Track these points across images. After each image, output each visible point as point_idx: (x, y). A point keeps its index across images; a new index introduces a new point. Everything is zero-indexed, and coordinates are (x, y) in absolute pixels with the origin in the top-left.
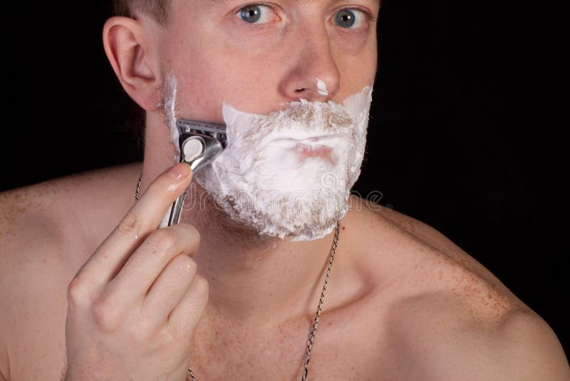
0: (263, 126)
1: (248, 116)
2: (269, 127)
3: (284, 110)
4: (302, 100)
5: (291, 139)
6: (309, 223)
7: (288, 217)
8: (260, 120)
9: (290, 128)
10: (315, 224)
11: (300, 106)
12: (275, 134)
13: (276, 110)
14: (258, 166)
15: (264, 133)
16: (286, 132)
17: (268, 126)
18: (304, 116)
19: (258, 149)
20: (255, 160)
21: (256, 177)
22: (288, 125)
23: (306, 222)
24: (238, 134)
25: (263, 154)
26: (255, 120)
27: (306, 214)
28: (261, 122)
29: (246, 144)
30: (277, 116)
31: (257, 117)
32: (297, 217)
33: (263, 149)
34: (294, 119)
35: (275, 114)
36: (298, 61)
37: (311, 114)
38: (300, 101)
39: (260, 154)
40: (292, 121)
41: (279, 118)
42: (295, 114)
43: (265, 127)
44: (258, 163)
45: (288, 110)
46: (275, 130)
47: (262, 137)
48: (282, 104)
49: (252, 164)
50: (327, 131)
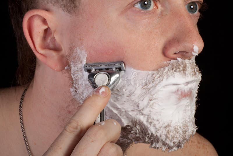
0: (156, 78)
1: (144, 73)
2: (161, 78)
3: (167, 66)
4: (178, 59)
5: (175, 84)
6: (181, 140)
7: (170, 137)
8: (153, 74)
9: (174, 77)
10: (184, 139)
11: (178, 62)
12: (165, 82)
13: (162, 67)
14: (152, 104)
15: (157, 82)
16: (172, 80)
17: (159, 77)
18: (181, 68)
19: (153, 93)
20: (151, 100)
21: (150, 111)
22: (172, 75)
23: (180, 139)
24: (138, 85)
25: (156, 96)
26: (149, 75)
27: (180, 134)
28: (154, 76)
29: (144, 91)
30: (164, 70)
31: (150, 73)
32: (175, 136)
33: (156, 93)
34: (175, 71)
35: (162, 69)
36: (175, 34)
37: (185, 67)
38: (177, 59)
39: (154, 96)
40: (174, 72)
41: (165, 71)
42: (175, 68)
43: (157, 78)
44: (152, 102)
45: (170, 66)
46: (165, 79)
47: (156, 85)
48: (165, 63)
49: (149, 103)
50: (194, 77)
